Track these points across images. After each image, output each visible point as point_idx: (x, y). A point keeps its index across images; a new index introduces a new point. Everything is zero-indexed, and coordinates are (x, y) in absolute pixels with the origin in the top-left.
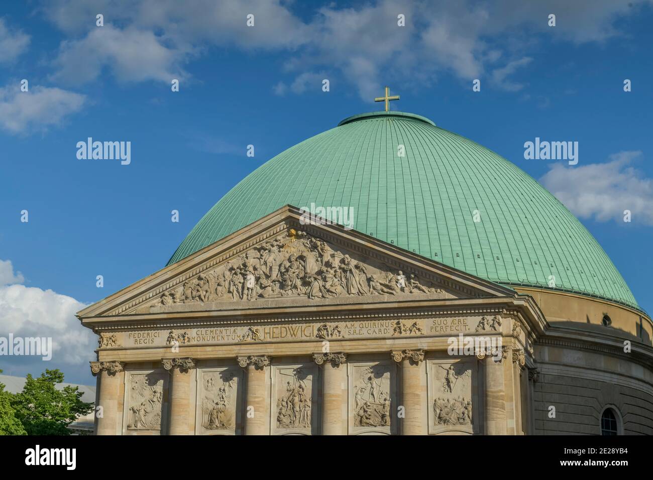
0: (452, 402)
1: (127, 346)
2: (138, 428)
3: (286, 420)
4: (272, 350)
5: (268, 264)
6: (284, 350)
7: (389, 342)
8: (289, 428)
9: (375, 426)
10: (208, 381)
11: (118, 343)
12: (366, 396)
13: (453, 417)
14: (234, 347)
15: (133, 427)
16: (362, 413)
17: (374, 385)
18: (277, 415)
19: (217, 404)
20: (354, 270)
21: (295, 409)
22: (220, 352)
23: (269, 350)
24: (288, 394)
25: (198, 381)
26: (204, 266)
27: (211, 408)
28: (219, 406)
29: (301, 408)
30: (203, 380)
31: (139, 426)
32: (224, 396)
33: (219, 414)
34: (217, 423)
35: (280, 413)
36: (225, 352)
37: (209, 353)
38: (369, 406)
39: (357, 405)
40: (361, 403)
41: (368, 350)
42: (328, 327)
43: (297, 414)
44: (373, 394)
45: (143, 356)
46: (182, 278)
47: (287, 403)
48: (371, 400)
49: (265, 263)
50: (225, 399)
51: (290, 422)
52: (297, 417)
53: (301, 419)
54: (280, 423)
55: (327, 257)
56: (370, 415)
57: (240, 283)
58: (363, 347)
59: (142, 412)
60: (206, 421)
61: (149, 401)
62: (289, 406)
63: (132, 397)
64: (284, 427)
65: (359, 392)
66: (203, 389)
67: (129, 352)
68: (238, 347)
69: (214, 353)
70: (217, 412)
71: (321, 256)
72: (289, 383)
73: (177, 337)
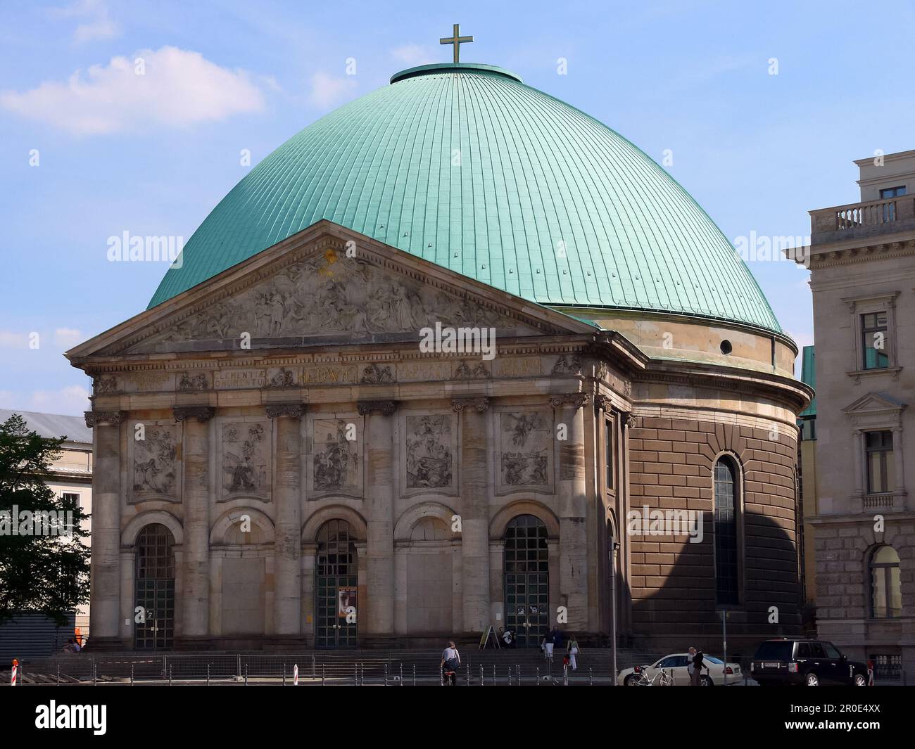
0: (523, 457)
2: (147, 490)
3: (326, 480)
5: (300, 292)
8: (329, 489)
10: (230, 434)
11: (119, 387)
12: (422, 450)
13: (524, 475)
14: (261, 395)
18: (315, 475)
19: (242, 462)
25: (218, 434)
27: (234, 466)
28: (244, 465)
29: (343, 467)
30: (224, 433)
34: (242, 484)
35: (317, 473)
37: (230, 401)
38: (425, 463)
43: (338, 473)
46: (194, 309)
49: (297, 291)
51: (331, 483)
52: (339, 476)
54: (318, 484)
56: (426, 474)
58: (417, 393)
60: (230, 482)
64: (324, 489)
65: (413, 447)
67: (131, 399)
68: (265, 394)
69: (237, 400)
72: (330, 436)
73: (191, 381)
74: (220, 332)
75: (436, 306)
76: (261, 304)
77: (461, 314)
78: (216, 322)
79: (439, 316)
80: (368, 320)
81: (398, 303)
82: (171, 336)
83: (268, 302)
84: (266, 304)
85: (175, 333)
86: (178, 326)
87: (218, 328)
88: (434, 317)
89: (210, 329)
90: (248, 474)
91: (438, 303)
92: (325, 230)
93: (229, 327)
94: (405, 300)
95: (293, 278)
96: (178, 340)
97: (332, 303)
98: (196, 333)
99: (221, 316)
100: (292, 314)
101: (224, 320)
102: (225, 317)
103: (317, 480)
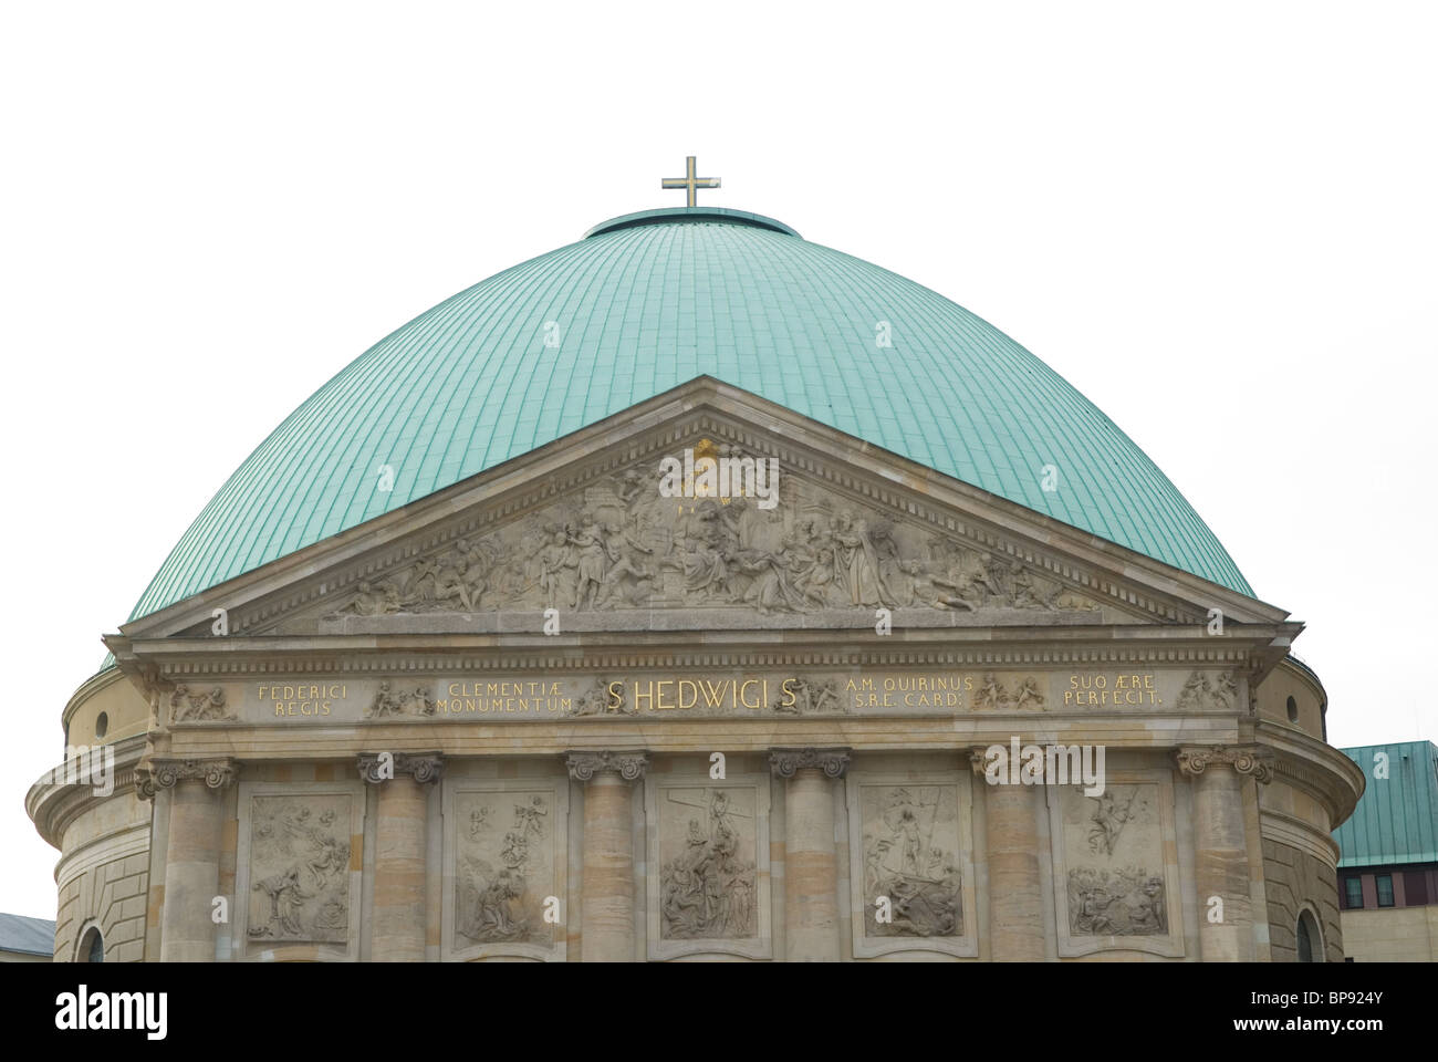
0: (1114, 878)
1: (254, 721)
2: (278, 936)
3: (687, 917)
4: (659, 740)
6: (688, 740)
7: (959, 727)
8: (697, 936)
9: (920, 935)
10: (473, 814)
11: (229, 712)
14: (555, 731)
15: (265, 937)
18: (663, 905)
19: (502, 875)
21: (711, 890)
22: (518, 743)
23: (650, 740)
24: (690, 852)
25: (446, 816)
27: (482, 886)
28: (507, 881)
29: (727, 889)
31: (282, 931)
34: (500, 922)
35: (669, 902)
36: (530, 742)
37: (486, 743)
38: (904, 884)
39: (872, 880)
40: (882, 877)
41: (908, 746)
42: (804, 685)
43: (716, 901)
44: (911, 856)
45: (300, 747)
47: (689, 873)
48: (909, 870)
50: (521, 862)
51: (699, 923)
52: (717, 912)
53: (726, 916)
54: (670, 926)
56: (906, 908)
58: (895, 738)
59: (289, 896)
61: (308, 865)
63: (260, 856)
64: (682, 937)
65: (877, 850)
66: (461, 837)
67: (259, 735)
68: (567, 732)
69: (501, 742)
70: (500, 896)
72: (694, 825)
73: (396, 699)
74: (465, 599)
75: (928, 562)
76: (554, 542)
77: (985, 578)
78: (457, 578)
79: (939, 580)
80: (791, 584)
81: (853, 551)
82: (353, 605)
83: (572, 539)
84: (567, 543)
85: (364, 598)
86: (371, 583)
87: (460, 589)
88: (927, 583)
89: (440, 591)
90: (513, 904)
91: (934, 557)
92: (703, 399)
93: (485, 590)
94: (868, 546)
95: (625, 494)
96: (370, 612)
97: (712, 547)
98: (410, 598)
99: (467, 566)
100: (625, 563)
101: (473, 575)
102: (476, 567)
103: (668, 918)
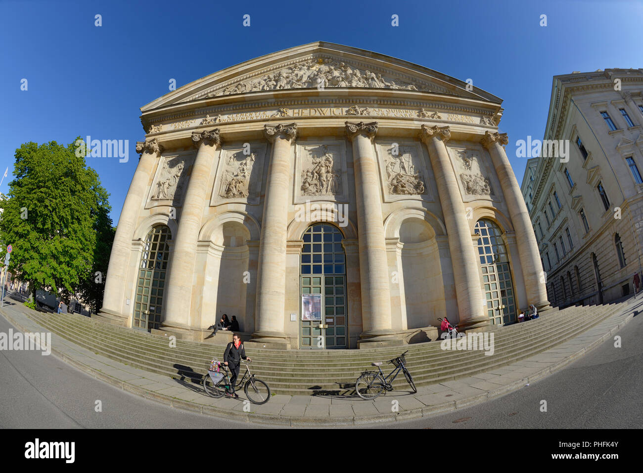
0: (474, 178)
1: (167, 131)
2: (160, 198)
3: (312, 189)
5: (299, 76)
7: (416, 123)
8: (315, 195)
9: (411, 194)
10: (231, 157)
12: (397, 169)
13: (479, 189)
14: (262, 123)
15: (156, 198)
16: (395, 182)
17: (404, 161)
18: (302, 184)
19: (237, 175)
20: (376, 79)
21: (322, 178)
22: (248, 127)
23: (298, 124)
24: (314, 166)
25: (221, 158)
26: (244, 76)
27: (229, 179)
28: (239, 177)
29: (329, 179)
30: (225, 157)
31: (161, 196)
32: (245, 168)
33: (238, 185)
34: (235, 191)
35: (304, 183)
36: (252, 127)
37: (237, 129)
38: (402, 177)
39: (389, 175)
40: (393, 175)
42: (357, 108)
43: (324, 183)
44: (403, 168)
45: (178, 136)
46: (224, 84)
47: (313, 173)
48: (402, 172)
49: (297, 75)
50: (245, 171)
51: (317, 191)
52: (325, 186)
53: (329, 188)
54: (305, 192)
55: (350, 71)
56: (405, 184)
57: (273, 85)
58: (393, 124)
59: (166, 185)
60: (224, 191)
61: (174, 176)
62: (315, 177)
63: (162, 174)
64: (310, 195)
65: (390, 165)
66: (225, 164)
67: (168, 135)
69: (242, 128)
70: (236, 182)
71: (345, 71)
73: (210, 120)
76: (270, 81)
81: (370, 80)
83: (276, 79)
90: (241, 185)
92: (320, 47)
100: (292, 82)
103: (304, 189)
